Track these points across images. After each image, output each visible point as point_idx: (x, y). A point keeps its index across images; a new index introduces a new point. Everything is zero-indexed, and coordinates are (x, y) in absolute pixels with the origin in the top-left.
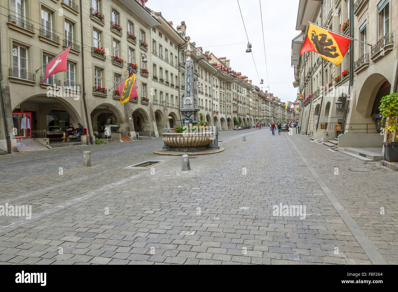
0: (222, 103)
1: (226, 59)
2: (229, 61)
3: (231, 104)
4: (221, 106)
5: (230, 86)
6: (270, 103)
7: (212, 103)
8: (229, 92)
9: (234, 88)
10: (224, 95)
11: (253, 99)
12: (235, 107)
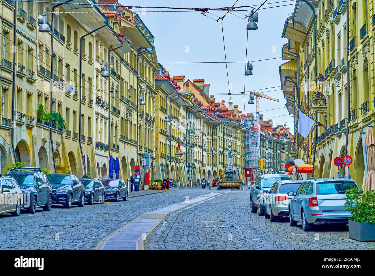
0: (209, 152)
1: (205, 83)
2: (208, 85)
3: (217, 152)
4: (208, 156)
5: (216, 129)
6: (267, 142)
7: (202, 154)
8: (216, 137)
9: (220, 131)
10: (211, 142)
11: (242, 141)
12: (221, 155)
